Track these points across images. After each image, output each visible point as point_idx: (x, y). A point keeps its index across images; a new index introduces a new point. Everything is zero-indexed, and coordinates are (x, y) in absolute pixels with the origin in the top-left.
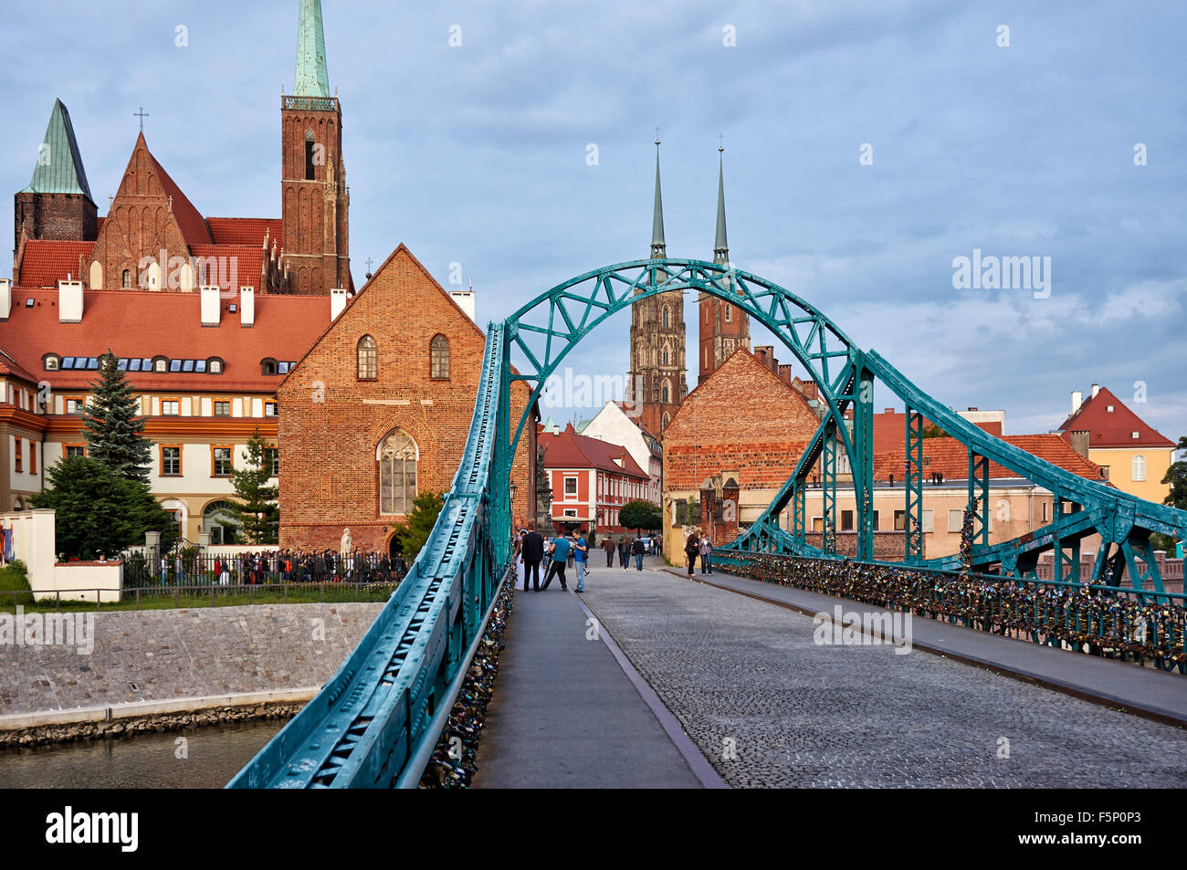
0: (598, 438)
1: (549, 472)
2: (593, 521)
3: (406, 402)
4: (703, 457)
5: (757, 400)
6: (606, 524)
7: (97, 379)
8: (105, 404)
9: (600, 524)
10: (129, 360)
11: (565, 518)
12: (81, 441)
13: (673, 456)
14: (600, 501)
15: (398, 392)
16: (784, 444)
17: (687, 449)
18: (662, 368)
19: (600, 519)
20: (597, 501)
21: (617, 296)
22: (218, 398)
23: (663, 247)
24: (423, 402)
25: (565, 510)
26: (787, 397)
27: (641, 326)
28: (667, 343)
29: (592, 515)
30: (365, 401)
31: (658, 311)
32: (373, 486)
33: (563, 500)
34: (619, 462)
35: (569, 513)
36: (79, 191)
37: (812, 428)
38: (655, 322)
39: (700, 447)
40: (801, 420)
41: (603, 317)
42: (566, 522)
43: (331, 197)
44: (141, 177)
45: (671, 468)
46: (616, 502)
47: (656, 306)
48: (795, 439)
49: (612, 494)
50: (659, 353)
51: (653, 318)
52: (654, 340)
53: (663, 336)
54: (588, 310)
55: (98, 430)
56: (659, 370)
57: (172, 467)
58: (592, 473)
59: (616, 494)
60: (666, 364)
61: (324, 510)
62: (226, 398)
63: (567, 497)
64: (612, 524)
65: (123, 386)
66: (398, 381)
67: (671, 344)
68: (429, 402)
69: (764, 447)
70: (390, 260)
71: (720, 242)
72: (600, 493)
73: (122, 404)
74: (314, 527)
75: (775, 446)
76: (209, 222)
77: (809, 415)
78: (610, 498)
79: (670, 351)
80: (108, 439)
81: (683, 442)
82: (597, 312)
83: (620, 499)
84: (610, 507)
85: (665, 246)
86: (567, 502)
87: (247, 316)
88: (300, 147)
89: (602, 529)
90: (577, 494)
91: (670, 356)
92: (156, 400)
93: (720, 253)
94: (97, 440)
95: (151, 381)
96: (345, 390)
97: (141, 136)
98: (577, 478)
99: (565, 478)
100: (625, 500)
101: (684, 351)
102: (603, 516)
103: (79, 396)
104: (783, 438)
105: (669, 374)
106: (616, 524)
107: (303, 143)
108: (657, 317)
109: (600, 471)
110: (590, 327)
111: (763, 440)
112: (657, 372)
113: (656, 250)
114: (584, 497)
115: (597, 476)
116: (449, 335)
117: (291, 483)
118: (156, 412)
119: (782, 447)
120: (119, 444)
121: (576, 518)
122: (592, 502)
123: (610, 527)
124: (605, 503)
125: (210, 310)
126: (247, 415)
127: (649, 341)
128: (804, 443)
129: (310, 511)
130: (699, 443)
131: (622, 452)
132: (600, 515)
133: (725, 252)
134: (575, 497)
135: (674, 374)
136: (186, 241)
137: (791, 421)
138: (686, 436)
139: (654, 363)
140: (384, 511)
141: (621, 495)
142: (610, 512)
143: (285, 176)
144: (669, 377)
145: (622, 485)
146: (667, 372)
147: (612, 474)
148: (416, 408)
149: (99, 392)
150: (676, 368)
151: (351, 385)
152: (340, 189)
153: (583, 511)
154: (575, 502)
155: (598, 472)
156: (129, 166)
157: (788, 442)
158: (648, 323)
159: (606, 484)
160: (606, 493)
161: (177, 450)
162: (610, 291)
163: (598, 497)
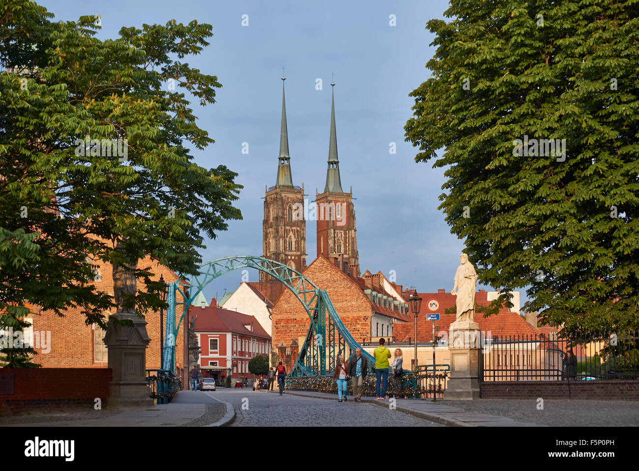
0: (235, 310)
1: (198, 335)
2: (229, 369)
4: (297, 326)
5: (331, 289)
6: (240, 372)
9: (235, 372)
11: (210, 367)
13: (279, 325)
14: (235, 355)
16: (348, 318)
17: (287, 321)
18: (287, 253)
19: (235, 368)
20: (233, 355)
23: (288, 159)
25: (209, 362)
26: (350, 288)
27: (271, 220)
28: (291, 234)
29: (229, 365)
31: (284, 209)
32: (90, 345)
33: (208, 355)
34: (249, 327)
35: (212, 364)
37: (366, 308)
38: (282, 218)
39: (296, 319)
40: (359, 302)
42: (211, 370)
45: (277, 333)
46: (247, 356)
47: (282, 205)
48: (355, 315)
49: (243, 350)
50: (285, 242)
51: (280, 214)
52: (281, 231)
53: (288, 228)
56: (285, 255)
58: (229, 336)
59: (247, 350)
60: (290, 250)
61: (61, 359)
63: (211, 353)
64: (244, 372)
67: (294, 234)
71: (332, 155)
72: (235, 349)
77: (364, 299)
78: (242, 353)
79: (293, 240)
81: (285, 316)
83: (249, 354)
84: (242, 360)
85: (289, 158)
86: (211, 356)
89: (236, 375)
90: (218, 350)
91: (293, 244)
93: (332, 164)
98: (218, 339)
99: (209, 339)
100: (254, 355)
101: (304, 239)
102: (237, 366)
104: (348, 314)
105: (293, 258)
106: (247, 372)
108: (283, 213)
109: (234, 334)
112: (284, 256)
113: (282, 162)
114: (223, 352)
115: (233, 338)
119: (347, 319)
121: (218, 367)
122: (229, 356)
123: (242, 374)
124: (238, 357)
127: (277, 232)
128: (361, 317)
129: (52, 360)
130: (294, 317)
131: (252, 320)
132: (234, 365)
133: (337, 163)
134: (216, 353)
135: (296, 258)
137: (353, 303)
138: (286, 312)
139: (282, 249)
141: (251, 351)
142: (242, 363)
144: (293, 260)
145: (251, 344)
146: (291, 256)
147: (244, 336)
150: (299, 253)
153: (223, 362)
154: (217, 356)
155: (233, 335)
157: (351, 316)
158: (276, 218)
159: (239, 343)
160: (239, 349)
162: (214, 269)
163: (233, 353)
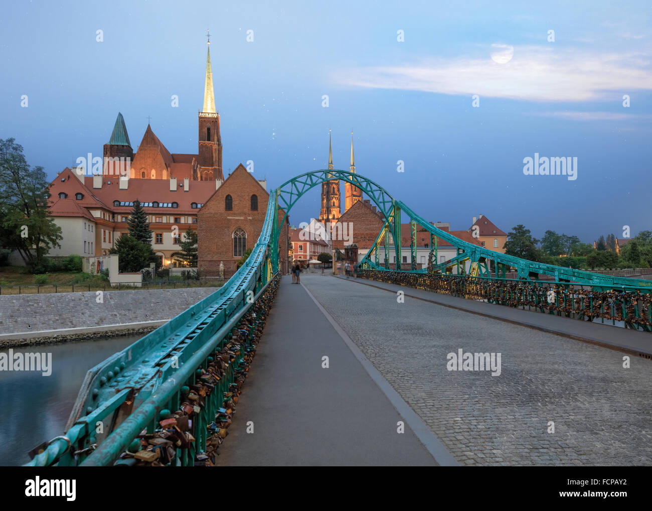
1: (293, 243)
2: (308, 260)
3: (242, 218)
7: (132, 210)
8: (135, 218)
10: (144, 203)
11: (299, 259)
12: (127, 231)
15: (240, 215)
16: (374, 233)
21: (314, 182)
22: (176, 217)
24: (248, 218)
25: (298, 256)
26: (375, 217)
27: (325, 192)
28: (334, 198)
29: (308, 258)
30: (228, 218)
32: (231, 247)
35: (300, 257)
36: (127, 144)
38: (330, 192)
40: (380, 225)
41: (310, 188)
43: (215, 147)
44: (149, 140)
48: (378, 232)
50: (331, 202)
51: (329, 190)
52: (330, 198)
53: (333, 196)
54: (304, 187)
55: (133, 227)
57: (159, 240)
58: (308, 244)
59: (317, 251)
61: (214, 255)
62: (178, 217)
63: (299, 252)
65: (142, 211)
66: (239, 211)
67: (336, 199)
68: (251, 218)
69: (367, 234)
70: (237, 169)
72: (311, 250)
73: (141, 218)
74: (210, 261)
75: (371, 234)
76: (173, 155)
77: (383, 223)
78: (314, 252)
79: (335, 201)
80: (137, 230)
82: (307, 187)
83: (318, 253)
84: (314, 256)
87: (186, 188)
88: (205, 130)
90: (303, 251)
91: (335, 203)
92: (154, 217)
94: (133, 231)
95: (152, 210)
96: (221, 214)
97: (149, 125)
98: (303, 245)
99: (299, 245)
100: (320, 253)
101: (340, 201)
103: (126, 216)
104: (374, 231)
107: (206, 129)
109: (311, 242)
110: (305, 192)
111: (367, 232)
114: (305, 251)
115: (310, 245)
116: (257, 195)
117: (202, 246)
118: (154, 221)
120: (141, 232)
121: (303, 259)
122: (308, 253)
124: (313, 254)
125: (173, 185)
126: (186, 222)
127: (328, 198)
129: (209, 256)
132: (311, 258)
136: (165, 161)
139: (330, 205)
140: (235, 255)
143: (199, 140)
144: (335, 211)
145: (318, 248)
147: (315, 243)
148: (246, 220)
149: (133, 214)
151: (223, 212)
152: (219, 144)
153: (305, 256)
154: (302, 253)
156: (145, 135)
158: (328, 192)
159: (313, 247)
160: (313, 250)
161: (161, 235)
162: (311, 180)
163: (310, 252)
